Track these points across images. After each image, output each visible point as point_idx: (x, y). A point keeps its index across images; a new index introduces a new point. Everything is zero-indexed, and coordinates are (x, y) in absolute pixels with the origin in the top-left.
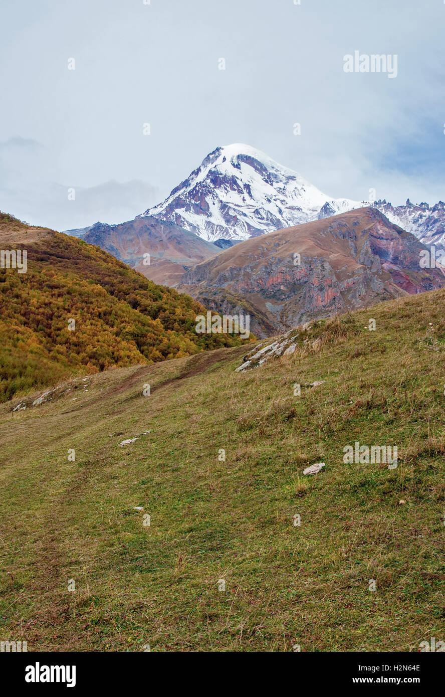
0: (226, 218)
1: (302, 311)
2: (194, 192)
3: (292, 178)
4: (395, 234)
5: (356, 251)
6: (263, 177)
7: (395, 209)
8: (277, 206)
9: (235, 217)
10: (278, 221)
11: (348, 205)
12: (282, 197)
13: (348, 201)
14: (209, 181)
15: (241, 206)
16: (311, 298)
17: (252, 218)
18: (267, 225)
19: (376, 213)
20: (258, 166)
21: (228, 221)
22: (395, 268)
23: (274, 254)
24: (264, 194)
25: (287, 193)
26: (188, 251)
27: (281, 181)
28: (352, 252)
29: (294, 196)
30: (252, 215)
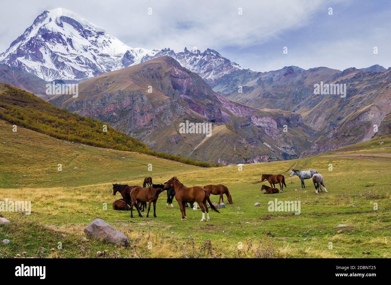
0: (56, 63)
1: (130, 129)
2: (31, 45)
3: (101, 33)
4: (187, 74)
5: (162, 87)
6: (80, 33)
7: (177, 55)
8: (92, 54)
9: (63, 63)
10: (94, 65)
11: (143, 52)
12: (95, 48)
13: (143, 49)
14: (40, 36)
15: (66, 55)
16: (136, 120)
17: (75, 63)
18: (87, 68)
19: (172, 60)
20: (76, 25)
21: (57, 66)
22: (188, 97)
23: (106, 91)
24: (82, 45)
25: (98, 45)
26: (34, 89)
27: (93, 35)
28: (160, 88)
29: (103, 46)
30: (75, 61)
